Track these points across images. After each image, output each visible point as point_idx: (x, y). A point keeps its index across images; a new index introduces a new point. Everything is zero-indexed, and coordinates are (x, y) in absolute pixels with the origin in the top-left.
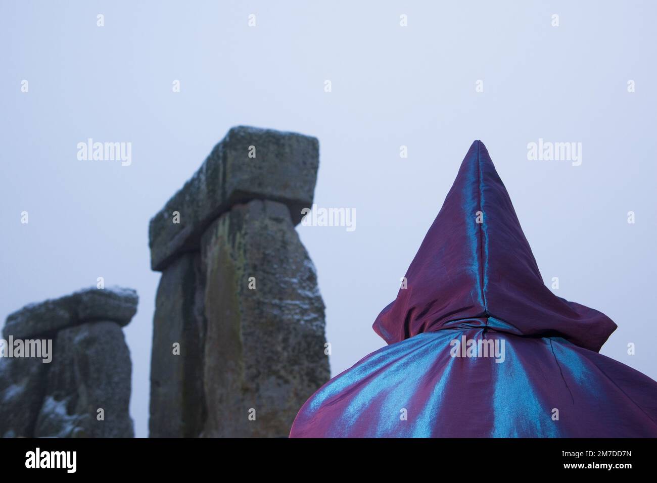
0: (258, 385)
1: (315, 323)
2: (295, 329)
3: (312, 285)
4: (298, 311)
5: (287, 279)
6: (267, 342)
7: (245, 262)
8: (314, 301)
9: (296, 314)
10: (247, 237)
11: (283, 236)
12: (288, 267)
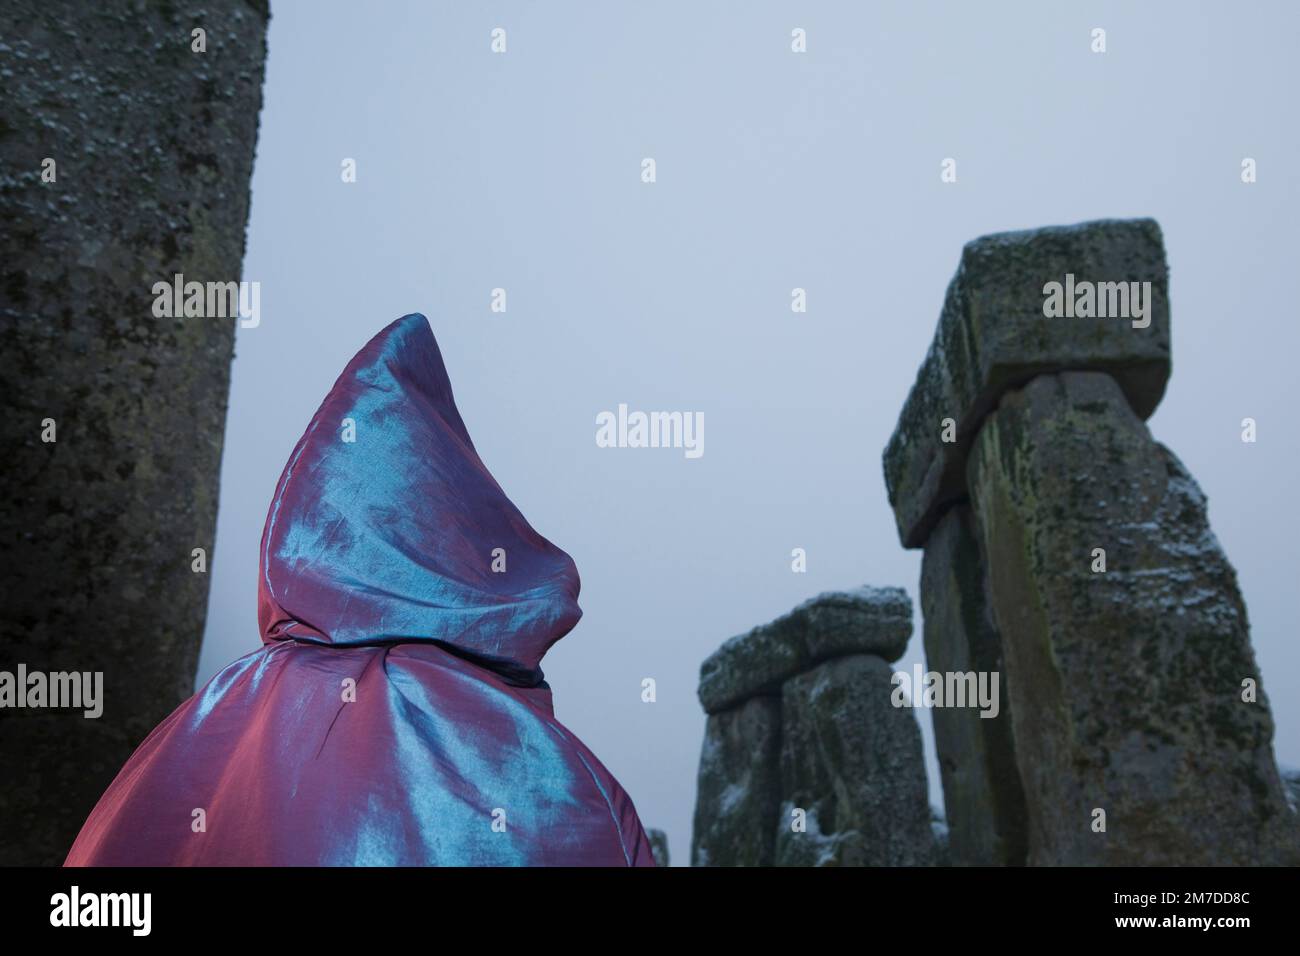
0: (1105, 751)
1: (1210, 611)
2: (1165, 626)
3: (1192, 531)
4: (1166, 589)
5: (1132, 525)
6: (1109, 661)
7: (1037, 505)
8: (1202, 563)
9: (1164, 595)
10: (1032, 455)
11: (1111, 439)
12: (1131, 501)
